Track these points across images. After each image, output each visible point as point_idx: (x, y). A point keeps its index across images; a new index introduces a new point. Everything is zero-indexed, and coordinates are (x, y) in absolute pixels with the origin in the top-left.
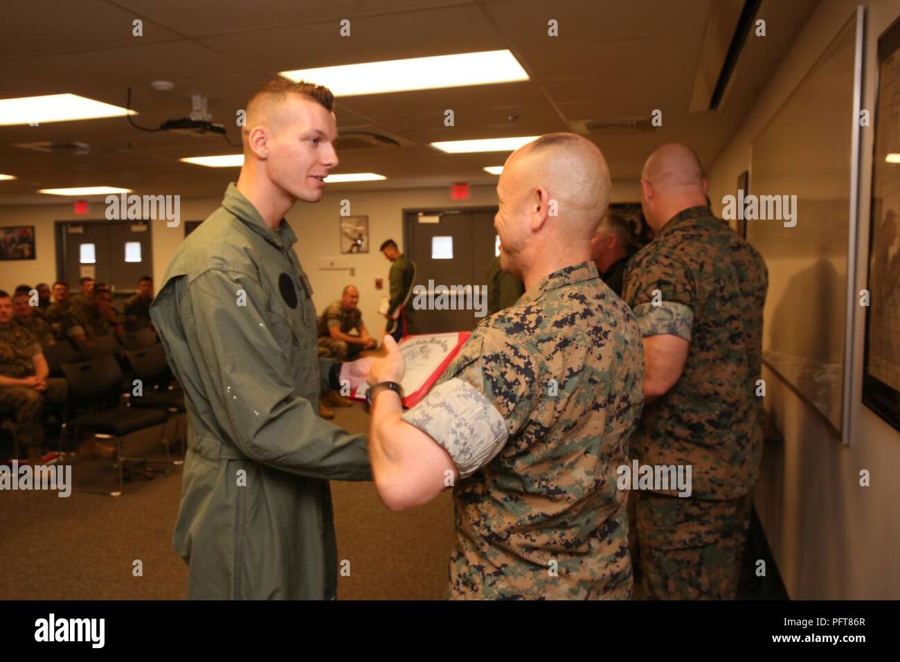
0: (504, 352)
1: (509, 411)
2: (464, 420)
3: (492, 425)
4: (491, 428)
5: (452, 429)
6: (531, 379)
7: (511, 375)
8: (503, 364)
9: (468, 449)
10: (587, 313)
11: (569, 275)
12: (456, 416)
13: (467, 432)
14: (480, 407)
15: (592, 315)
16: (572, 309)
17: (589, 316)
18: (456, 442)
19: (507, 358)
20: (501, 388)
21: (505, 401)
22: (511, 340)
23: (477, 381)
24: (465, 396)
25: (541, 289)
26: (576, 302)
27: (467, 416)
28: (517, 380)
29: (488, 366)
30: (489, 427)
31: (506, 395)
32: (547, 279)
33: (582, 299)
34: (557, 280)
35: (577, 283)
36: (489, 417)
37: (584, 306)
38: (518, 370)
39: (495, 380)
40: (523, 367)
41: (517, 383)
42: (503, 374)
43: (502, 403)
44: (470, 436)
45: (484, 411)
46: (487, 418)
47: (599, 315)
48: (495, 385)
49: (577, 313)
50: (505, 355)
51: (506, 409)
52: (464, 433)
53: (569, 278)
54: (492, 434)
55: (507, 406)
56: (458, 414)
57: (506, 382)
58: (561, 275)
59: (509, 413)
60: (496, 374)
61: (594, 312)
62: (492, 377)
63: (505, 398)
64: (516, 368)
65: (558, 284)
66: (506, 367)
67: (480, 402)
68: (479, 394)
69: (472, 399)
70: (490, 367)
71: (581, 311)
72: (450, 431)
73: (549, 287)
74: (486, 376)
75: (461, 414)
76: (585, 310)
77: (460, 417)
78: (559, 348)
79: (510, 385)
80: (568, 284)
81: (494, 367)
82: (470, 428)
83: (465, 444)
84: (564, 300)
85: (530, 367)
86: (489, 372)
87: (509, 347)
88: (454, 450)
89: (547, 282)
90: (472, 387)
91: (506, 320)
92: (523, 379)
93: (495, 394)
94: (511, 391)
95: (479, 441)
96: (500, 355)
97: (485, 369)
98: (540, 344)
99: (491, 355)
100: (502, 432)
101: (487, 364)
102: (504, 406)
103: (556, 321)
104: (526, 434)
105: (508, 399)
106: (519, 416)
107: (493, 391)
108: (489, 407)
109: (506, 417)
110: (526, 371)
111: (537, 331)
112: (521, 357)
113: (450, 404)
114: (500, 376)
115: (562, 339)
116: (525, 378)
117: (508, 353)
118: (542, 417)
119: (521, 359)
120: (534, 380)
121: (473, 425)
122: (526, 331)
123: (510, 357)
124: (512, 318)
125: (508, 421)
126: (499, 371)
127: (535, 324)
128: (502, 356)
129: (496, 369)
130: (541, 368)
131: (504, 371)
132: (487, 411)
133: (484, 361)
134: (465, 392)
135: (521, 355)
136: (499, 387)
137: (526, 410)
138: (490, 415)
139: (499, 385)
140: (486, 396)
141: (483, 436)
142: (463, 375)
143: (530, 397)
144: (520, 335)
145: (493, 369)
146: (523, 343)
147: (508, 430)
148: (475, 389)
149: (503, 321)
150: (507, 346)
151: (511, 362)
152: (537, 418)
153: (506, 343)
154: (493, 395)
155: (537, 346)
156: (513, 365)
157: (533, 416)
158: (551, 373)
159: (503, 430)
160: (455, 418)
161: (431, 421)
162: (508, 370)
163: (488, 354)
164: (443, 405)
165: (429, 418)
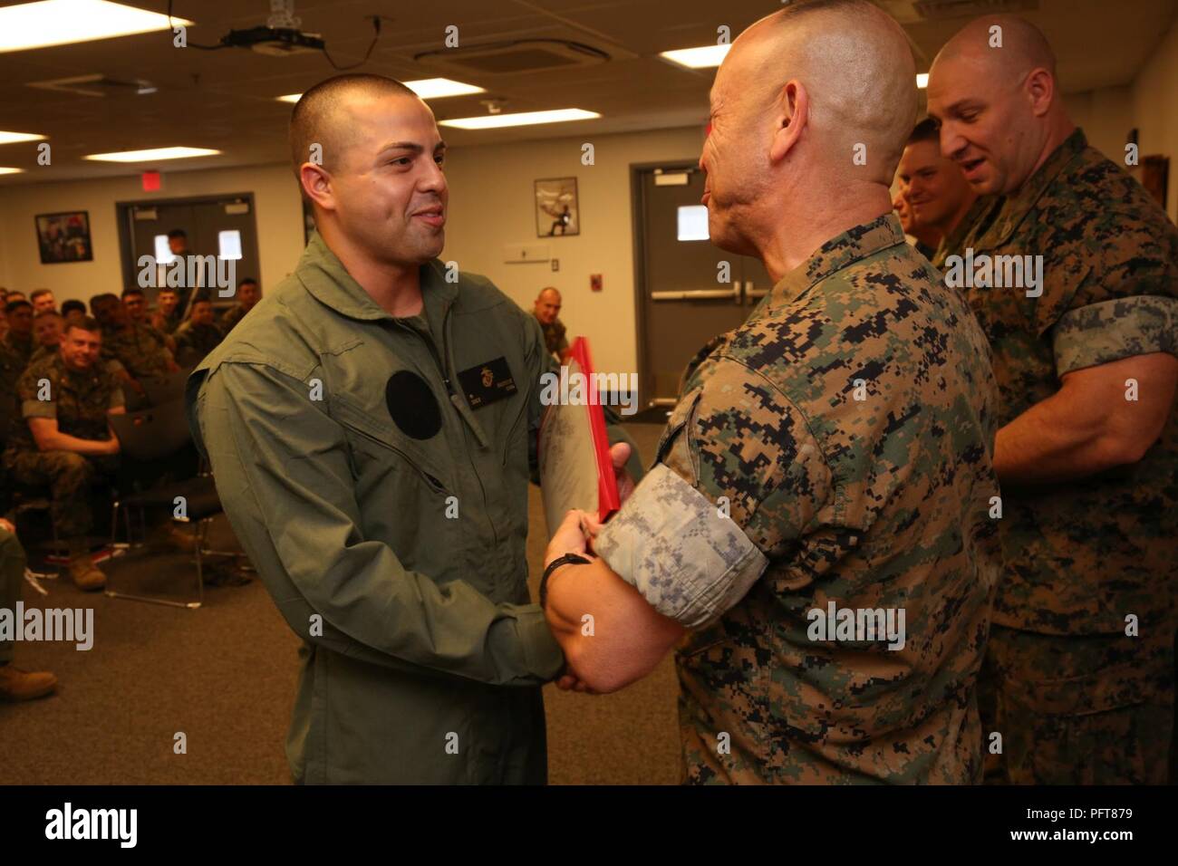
0: (737, 409)
1: (749, 513)
2: (664, 540)
3: (715, 543)
4: (715, 548)
5: (647, 560)
6: (788, 452)
7: (752, 446)
8: (736, 431)
9: (678, 591)
10: (905, 308)
11: (859, 242)
12: (653, 535)
13: (669, 562)
14: (690, 514)
15: (915, 309)
16: (876, 306)
17: (910, 312)
18: (654, 581)
19: (743, 417)
20: (733, 474)
21: (742, 496)
22: (758, 379)
23: (686, 466)
24: (668, 498)
25: (808, 274)
26: (881, 289)
27: (668, 534)
28: (761, 456)
29: (705, 438)
30: (709, 548)
31: (742, 485)
32: (819, 254)
33: (891, 282)
34: (837, 253)
35: (876, 253)
36: (710, 529)
37: (897, 296)
38: (766, 435)
39: (720, 459)
40: (778, 429)
41: (762, 462)
42: (736, 450)
43: (737, 500)
44: (677, 568)
45: (699, 520)
46: (705, 533)
47: (926, 307)
48: (720, 470)
49: (887, 311)
50: (739, 413)
51: (742, 511)
52: (665, 563)
53: (859, 247)
54: (720, 558)
55: (745, 504)
56: (655, 532)
57: (742, 462)
58: (843, 242)
59: (749, 517)
60: (720, 449)
61: (918, 302)
62: (715, 457)
63: (740, 490)
64: (763, 431)
65: (840, 260)
66: (741, 436)
67: (691, 506)
68: (691, 489)
69: (679, 502)
70: (710, 437)
71: (894, 306)
72: (644, 563)
73: (824, 267)
74: (703, 456)
75: (660, 531)
76: (899, 301)
77: (658, 536)
79: (749, 467)
80: (860, 259)
81: (717, 437)
82: (673, 555)
83: (668, 583)
84: (859, 289)
85: (790, 429)
86: (710, 448)
88: (654, 596)
89: (821, 260)
90: (680, 479)
91: (751, 342)
92: (773, 452)
94: (752, 476)
95: (695, 574)
96: (730, 414)
97: (701, 443)
98: (817, 376)
99: (713, 417)
100: (741, 552)
101: (704, 433)
102: (739, 506)
103: (849, 329)
104: (822, 546)
105: (745, 493)
106: (772, 521)
107: (716, 480)
108: (708, 512)
109: (745, 524)
110: (782, 437)
111: (812, 353)
112: (775, 408)
113: (645, 516)
114: (730, 454)
115: (864, 363)
116: (779, 451)
117: (749, 405)
118: (845, 516)
119: (776, 412)
120: (794, 453)
121: (681, 548)
122: (787, 355)
123: (750, 413)
124: (762, 336)
125: (753, 532)
126: (728, 444)
127: (807, 339)
128: (733, 415)
129: (721, 440)
130: (815, 428)
131: (737, 444)
132: (704, 519)
133: (700, 428)
134: (668, 491)
135: (775, 405)
136: (730, 472)
137: (783, 508)
138: (711, 526)
139: (729, 469)
140: (703, 494)
141: (702, 565)
142: (669, 459)
143: (786, 484)
144: (775, 368)
145: (715, 440)
146: (780, 383)
147: (755, 544)
148: (685, 482)
149: (743, 345)
150: (747, 393)
151: (752, 422)
152: (834, 520)
153: (746, 385)
154: (718, 487)
155: (810, 382)
156: (755, 428)
157: (826, 516)
158: (843, 432)
159: (742, 548)
160: (651, 540)
161: (617, 549)
162: (745, 440)
163: (707, 416)
164: (635, 517)
165: (614, 545)
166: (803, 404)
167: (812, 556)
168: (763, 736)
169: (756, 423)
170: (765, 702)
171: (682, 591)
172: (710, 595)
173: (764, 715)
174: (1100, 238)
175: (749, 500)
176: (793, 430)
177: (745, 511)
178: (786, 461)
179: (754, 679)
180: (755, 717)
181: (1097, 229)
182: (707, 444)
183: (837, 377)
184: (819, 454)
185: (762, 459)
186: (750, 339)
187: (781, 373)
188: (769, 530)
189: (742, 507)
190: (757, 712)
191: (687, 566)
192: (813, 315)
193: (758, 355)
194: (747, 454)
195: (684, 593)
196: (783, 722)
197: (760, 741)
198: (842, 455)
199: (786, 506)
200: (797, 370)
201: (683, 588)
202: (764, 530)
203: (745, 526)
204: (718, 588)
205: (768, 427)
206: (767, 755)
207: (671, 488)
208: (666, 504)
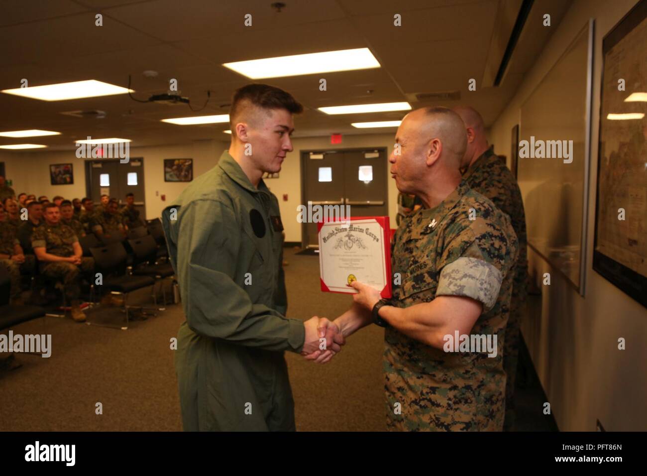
0: (488, 232)
1: (502, 265)
2: (483, 280)
3: (496, 277)
5: (480, 288)
6: (505, 243)
7: (497, 243)
13: (488, 287)
14: (487, 270)
18: (485, 295)
19: (491, 234)
21: (498, 260)
22: (488, 221)
23: (478, 254)
24: (475, 266)
27: (484, 277)
28: (500, 246)
29: (481, 243)
31: (498, 256)
36: (493, 273)
38: (499, 239)
39: (488, 249)
40: (500, 236)
41: (501, 248)
42: (492, 245)
43: (497, 262)
48: (489, 253)
55: (500, 263)
57: (496, 249)
59: (502, 267)
60: (487, 246)
62: (486, 249)
63: (498, 258)
66: (492, 240)
68: (482, 261)
70: (483, 243)
72: (479, 289)
74: (482, 249)
77: (480, 278)
79: (499, 250)
81: (485, 242)
85: (503, 236)
86: (484, 246)
87: (489, 226)
90: (476, 259)
92: (502, 244)
93: (491, 258)
94: (500, 253)
96: (486, 234)
97: (480, 245)
98: (500, 219)
99: (481, 236)
101: (480, 242)
106: (506, 267)
107: (489, 256)
108: (491, 268)
109: (501, 270)
110: (502, 239)
112: (497, 230)
113: (470, 274)
114: (491, 247)
117: (490, 230)
122: (491, 213)
123: (492, 232)
124: (480, 209)
125: (502, 272)
126: (489, 244)
128: (488, 234)
129: (487, 243)
131: (492, 243)
133: (477, 241)
134: (473, 264)
136: (493, 253)
137: (509, 262)
139: (492, 251)
140: (486, 261)
141: (495, 285)
142: (468, 253)
143: (508, 254)
144: (491, 217)
146: (495, 222)
148: (479, 260)
150: (487, 226)
151: (494, 235)
153: (486, 224)
155: (501, 221)
156: (496, 237)
160: (478, 281)
161: (465, 288)
162: (494, 241)
163: (478, 236)
164: (465, 276)
165: (462, 287)
166: (503, 228)
175: (501, 261)
177: (500, 265)
178: (506, 246)
182: (482, 245)
186: (478, 210)
187: (493, 218)
192: (485, 202)
193: (484, 214)
194: (497, 245)
200: (496, 217)
202: (505, 270)
205: (498, 236)
207: (474, 262)
208: (476, 268)
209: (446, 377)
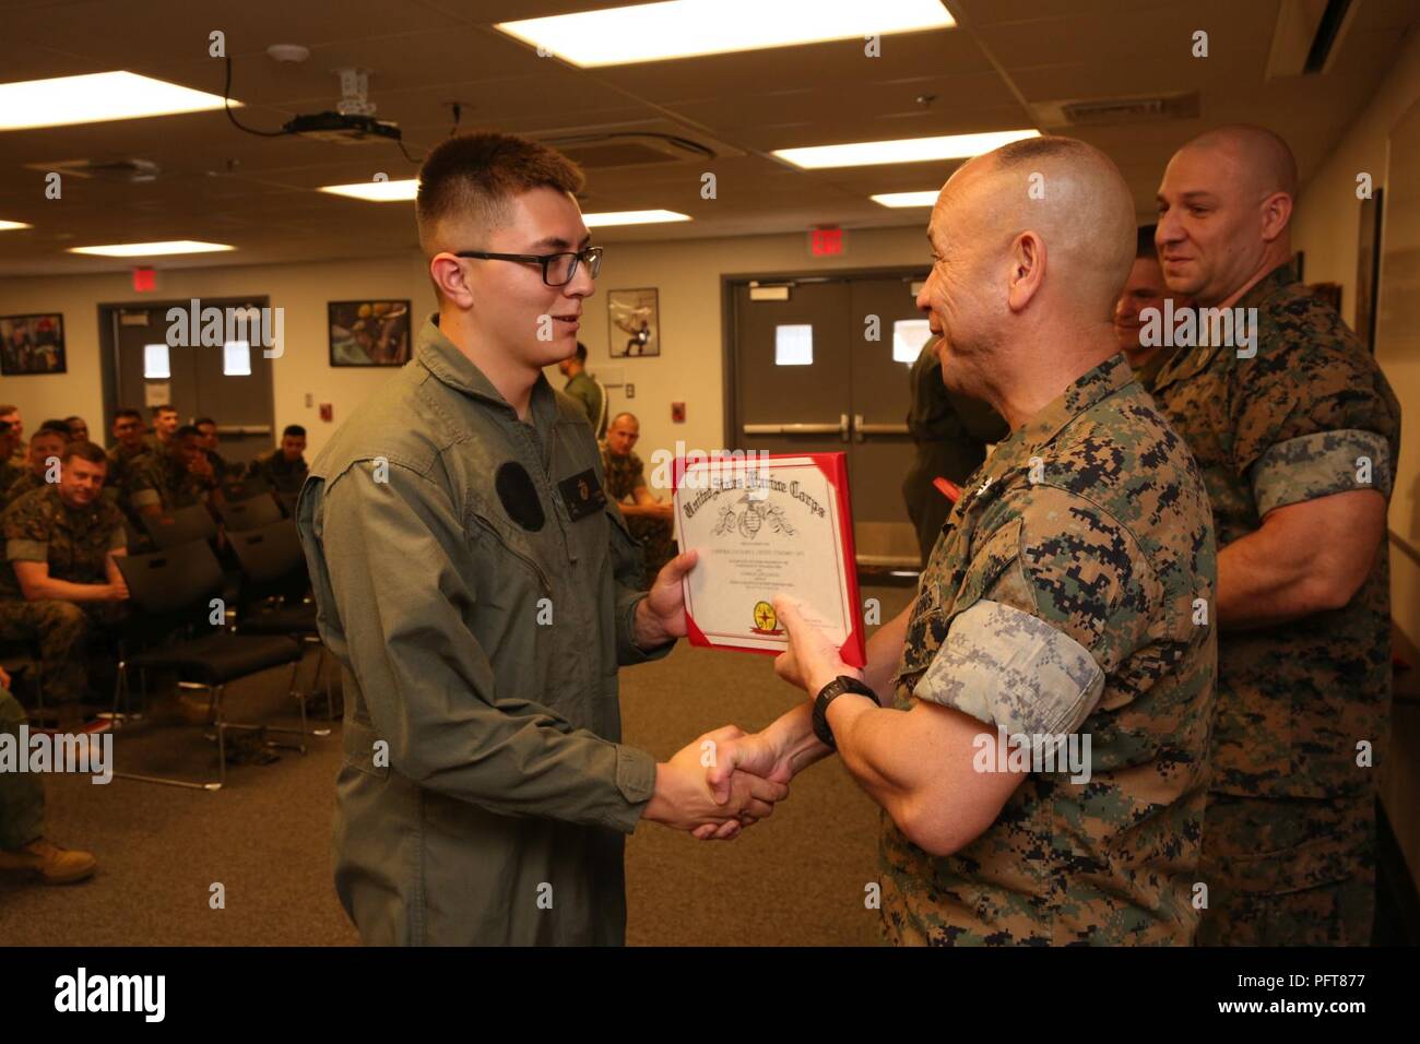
0: (1068, 533)
1: (1096, 634)
2: (1018, 673)
3: (1068, 667)
4: (1068, 673)
5: (1001, 693)
6: (1125, 570)
7: (1090, 569)
9: (1039, 721)
10: (1171, 439)
11: (1110, 377)
12: (1002, 669)
13: (1028, 694)
14: (1039, 643)
15: (1177, 440)
16: (1151, 437)
17: (1175, 444)
18: (1013, 714)
19: (1076, 540)
20: (1075, 597)
21: (1087, 618)
22: (1080, 503)
23: (1021, 597)
24: (1008, 631)
25: (1069, 407)
26: (1146, 422)
27: (1021, 666)
28: (1101, 577)
29: (1037, 566)
30: (1064, 673)
31: (1086, 608)
32: (1074, 389)
33: (1149, 415)
34: (1092, 388)
36: (1060, 656)
37: (1160, 428)
38: (1102, 556)
39: (1057, 585)
40: (1111, 549)
41: (1103, 583)
42: (1074, 573)
43: (1083, 622)
44: (1036, 699)
45: (1048, 647)
46: (1056, 659)
48: (1059, 595)
49: (1161, 442)
50: (1071, 537)
51: (1089, 635)
52: (1023, 695)
53: (1110, 381)
54: (1074, 683)
55: (1092, 626)
56: (1003, 665)
57: (1082, 584)
58: (1095, 378)
59: (1096, 640)
60: (1058, 575)
61: (1175, 434)
62: (1052, 583)
63: (1086, 613)
64: (1099, 553)
65: (1098, 394)
66: (1077, 559)
67: (1037, 635)
68: (1032, 618)
69: (1022, 633)
70: (1043, 565)
72: (999, 698)
73: (1082, 401)
74: (1037, 584)
75: (1008, 665)
77: (1009, 669)
78: (1164, 503)
79: (1090, 589)
81: (1052, 563)
82: (1031, 685)
83: (1031, 713)
85: (1121, 548)
86: (1045, 575)
87: (1079, 517)
89: (1078, 394)
90: (1017, 611)
91: (1063, 470)
92: (1112, 572)
93: (1064, 610)
94: (1095, 598)
95: (1053, 702)
96: (1062, 539)
97: (1034, 571)
98: (1133, 497)
99: (1043, 545)
100: (1090, 675)
101: (1036, 561)
102: (1086, 628)
103: (1143, 456)
104: (1146, 664)
105: (1091, 614)
106: (1117, 641)
107: (1058, 606)
108: (1056, 639)
110: (1116, 556)
111: (1123, 475)
112: (1104, 529)
113: (986, 651)
114: (1068, 578)
115: (1165, 486)
116: (1116, 570)
117: (1079, 528)
118: (1175, 629)
119: (1106, 533)
120: (1130, 570)
121: (1036, 678)
122: (1103, 478)
123: (1082, 536)
124: (1071, 464)
125: (1099, 653)
126: (1064, 568)
127: (1114, 465)
128: (1065, 540)
129: (1057, 566)
130: (1144, 545)
131: (1074, 567)
132: (1053, 646)
133: (1031, 558)
134: (1006, 623)
135: (1104, 526)
136: (1070, 596)
137: (1126, 627)
138: (1061, 652)
139: (1069, 592)
140: (1045, 621)
141: (1058, 692)
142: (998, 591)
143: (1128, 602)
144: (1096, 490)
145: (1051, 567)
146: (1104, 504)
147: (1101, 667)
148: (1024, 613)
149: (1057, 472)
150: (1074, 516)
151: (1085, 545)
152: (1166, 635)
153: (1071, 509)
154: (1061, 613)
155: (1130, 503)
156: (1090, 550)
157: (1158, 631)
158: (1167, 549)
159: (1091, 670)
160: (1002, 674)
161: (962, 689)
162: (1082, 563)
163: (1036, 544)
164: (974, 655)
165: (957, 685)
166: (1129, 524)
167: (1138, 675)
168: (1043, 874)
169: (1089, 545)
170: (1048, 837)
171: (1042, 721)
172: (1066, 722)
173: (1046, 850)
174: (1305, 369)
175: (1095, 621)
176: (1125, 549)
177: (1093, 633)
178: (1125, 578)
179: (1035, 813)
180: (1037, 854)
181: (1302, 360)
182: (1041, 572)
183: (1149, 499)
184: (1150, 571)
185: (1102, 579)
186: (1061, 467)
187: (1102, 495)
188: (1112, 649)
189: (1089, 630)
190: (1038, 848)
191: (1046, 694)
192: (1108, 444)
193: (1075, 479)
194: (1087, 576)
195: (1044, 722)
196: (1067, 854)
197: (1040, 879)
198: (1171, 571)
199: (1129, 624)
200: (1116, 491)
201: (1043, 717)
202: (1109, 651)
203: (1093, 647)
204: (1073, 714)
205: (1102, 548)
206: (1047, 893)
207: (1008, 620)
208: (1008, 637)
209: (985, 903)
